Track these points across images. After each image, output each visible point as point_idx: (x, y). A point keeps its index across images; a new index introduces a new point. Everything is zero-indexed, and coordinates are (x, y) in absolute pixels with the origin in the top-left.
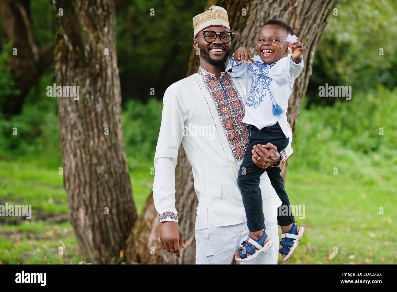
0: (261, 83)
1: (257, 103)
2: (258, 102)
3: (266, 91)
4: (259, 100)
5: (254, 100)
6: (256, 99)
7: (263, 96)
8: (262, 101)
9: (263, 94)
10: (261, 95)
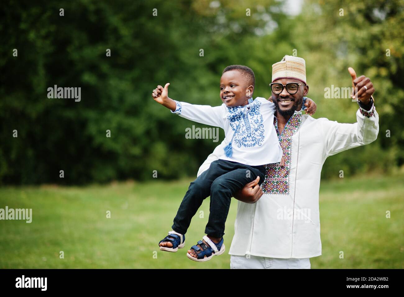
0: (254, 123)
1: (260, 141)
2: (261, 139)
3: (263, 127)
4: (260, 137)
5: (256, 139)
6: (257, 138)
7: (262, 132)
8: (264, 137)
9: (261, 130)
10: (260, 132)
